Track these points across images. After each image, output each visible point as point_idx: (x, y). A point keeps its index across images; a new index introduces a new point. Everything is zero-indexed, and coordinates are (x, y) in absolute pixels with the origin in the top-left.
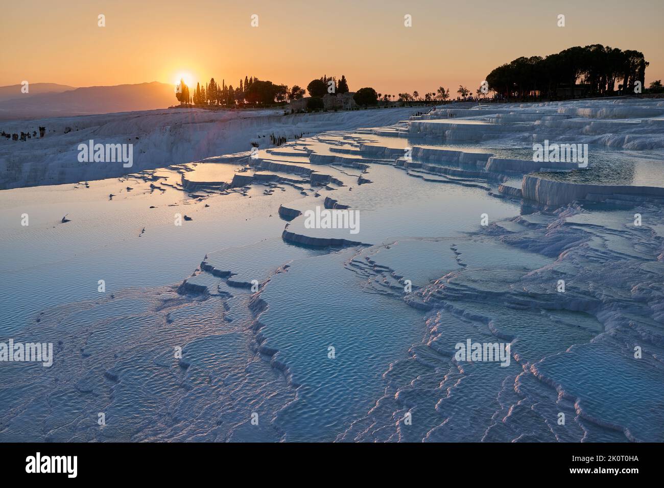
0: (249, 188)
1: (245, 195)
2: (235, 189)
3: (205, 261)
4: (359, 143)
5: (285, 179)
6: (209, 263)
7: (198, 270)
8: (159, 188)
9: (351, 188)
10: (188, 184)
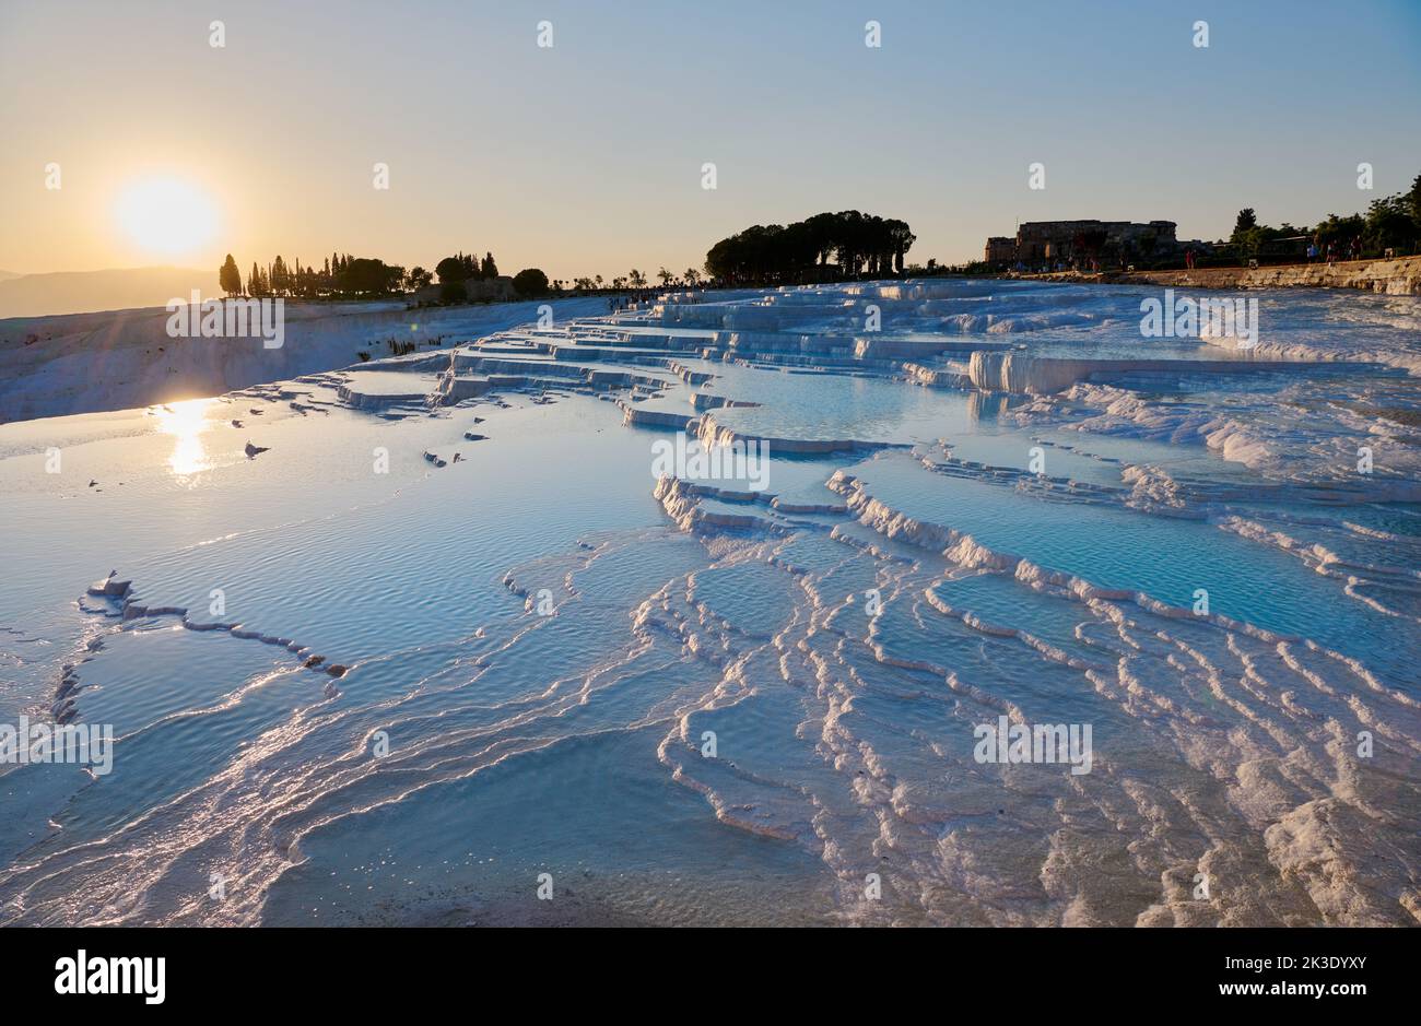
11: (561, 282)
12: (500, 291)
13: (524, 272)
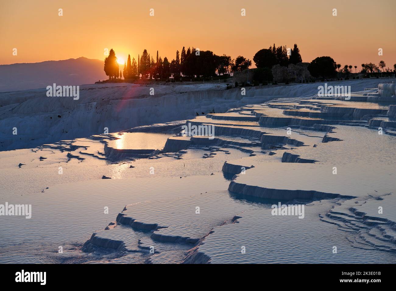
0: (185, 152)
1: (180, 159)
2: (167, 153)
3: (122, 213)
4: (320, 106)
5: (229, 143)
6: (128, 214)
7: (113, 224)
8: (77, 157)
9: (315, 145)
10: (111, 153)
11: (351, 67)
12: (299, 74)
13: (318, 59)
